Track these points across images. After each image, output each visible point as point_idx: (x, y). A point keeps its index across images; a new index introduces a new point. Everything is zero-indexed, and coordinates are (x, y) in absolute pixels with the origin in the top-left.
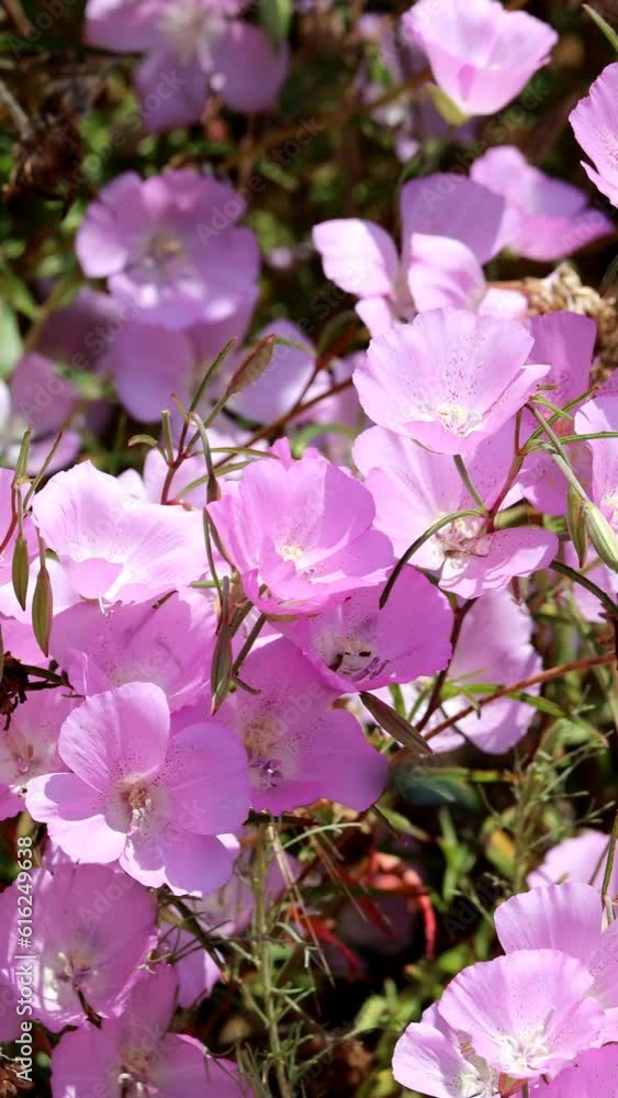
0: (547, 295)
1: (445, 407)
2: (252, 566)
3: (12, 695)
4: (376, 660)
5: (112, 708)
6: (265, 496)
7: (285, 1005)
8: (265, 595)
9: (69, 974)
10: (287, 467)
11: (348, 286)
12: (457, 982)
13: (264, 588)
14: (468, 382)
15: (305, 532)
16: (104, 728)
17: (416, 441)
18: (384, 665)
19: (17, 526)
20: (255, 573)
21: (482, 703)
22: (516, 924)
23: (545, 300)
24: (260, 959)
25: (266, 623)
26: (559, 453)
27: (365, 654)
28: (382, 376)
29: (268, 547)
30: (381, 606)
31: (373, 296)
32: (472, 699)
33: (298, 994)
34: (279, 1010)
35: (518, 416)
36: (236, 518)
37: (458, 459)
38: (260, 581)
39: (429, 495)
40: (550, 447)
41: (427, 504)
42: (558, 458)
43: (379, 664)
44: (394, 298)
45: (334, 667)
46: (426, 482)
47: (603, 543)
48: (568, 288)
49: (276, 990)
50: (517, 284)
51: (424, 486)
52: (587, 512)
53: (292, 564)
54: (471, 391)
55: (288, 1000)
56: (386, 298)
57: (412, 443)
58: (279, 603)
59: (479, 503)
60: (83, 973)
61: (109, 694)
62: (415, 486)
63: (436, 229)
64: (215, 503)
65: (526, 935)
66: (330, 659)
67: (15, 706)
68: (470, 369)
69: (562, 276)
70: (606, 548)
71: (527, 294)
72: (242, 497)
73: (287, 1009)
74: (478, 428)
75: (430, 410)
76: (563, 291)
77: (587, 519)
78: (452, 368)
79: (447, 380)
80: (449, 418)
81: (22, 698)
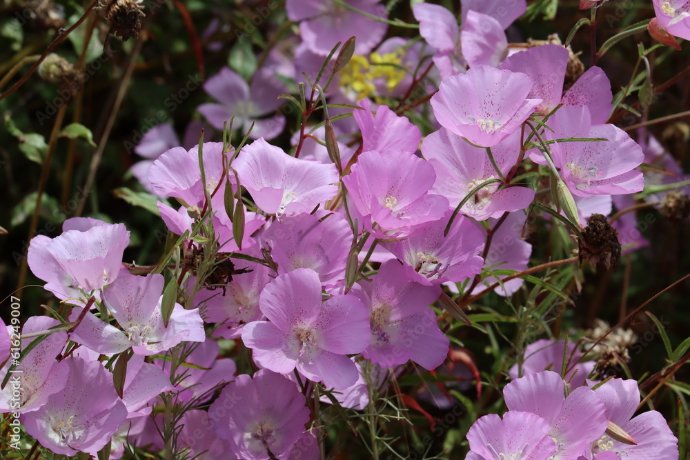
1: (482, 121)
3: (225, 278)
5: (288, 282)
7: (384, 446)
8: (376, 228)
9: (260, 435)
12: (478, 423)
13: (375, 223)
14: (496, 108)
16: (284, 294)
19: (226, 176)
20: (370, 216)
21: (504, 281)
22: (516, 395)
24: (369, 420)
25: (378, 244)
27: (435, 262)
28: (447, 101)
30: (445, 235)
32: (499, 279)
33: (391, 440)
34: (380, 449)
35: (523, 125)
37: (488, 149)
38: (373, 221)
45: (418, 270)
49: (378, 438)
51: (463, 165)
52: (560, 186)
53: (389, 209)
54: (498, 112)
55: (385, 444)
58: (384, 232)
60: (268, 434)
62: (457, 165)
65: (521, 401)
67: (227, 283)
68: (497, 100)
73: (385, 448)
74: (502, 131)
75: (474, 120)
77: (559, 192)
78: (487, 100)
79: (484, 106)
80: (484, 127)
81: (230, 279)
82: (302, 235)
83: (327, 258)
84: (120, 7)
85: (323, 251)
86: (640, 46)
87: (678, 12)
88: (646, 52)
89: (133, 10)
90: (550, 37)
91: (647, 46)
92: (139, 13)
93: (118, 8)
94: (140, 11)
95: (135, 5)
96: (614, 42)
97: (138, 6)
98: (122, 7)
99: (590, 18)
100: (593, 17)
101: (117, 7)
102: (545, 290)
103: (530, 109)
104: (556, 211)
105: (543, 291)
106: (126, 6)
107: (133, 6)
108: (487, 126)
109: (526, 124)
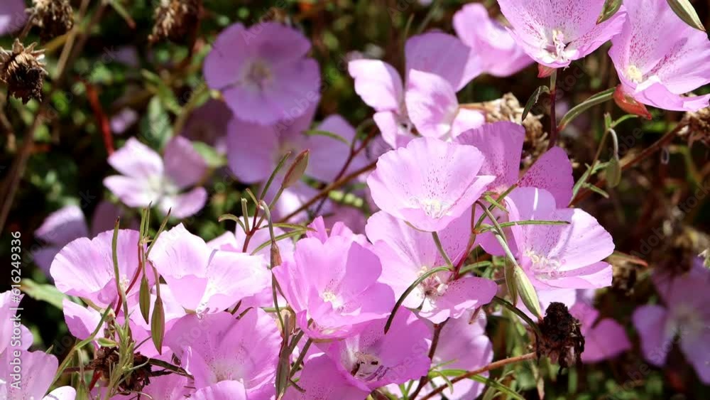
0: (497, 112)
1: (427, 202)
2: (303, 308)
3: (140, 380)
4: (381, 367)
6: (310, 261)
8: (311, 326)
10: (323, 241)
11: (370, 101)
13: (311, 320)
14: (442, 186)
15: (335, 286)
17: (407, 223)
18: (386, 371)
19: (142, 270)
20: (305, 312)
21: (453, 381)
23: (495, 117)
25: (312, 344)
26: (500, 233)
27: (375, 363)
28: (385, 179)
29: (314, 293)
30: (386, 332)
31: (384, 110)
32: (447, 380)
35: (474, 205)
36: (291, 276)
37: (434, 234)
38: (308, 317)
39: (416, 255)
40: (495, 230)
41: (414, 261)
42: (499, 237)
43: (383, 370)
44: (399, 112)
45: (354, 372)
46: (414, 247)
47: (526, 295)
48: (511, 109)
50: (478, 105)
51: (412, 250)
52: (517, 274)
53: (330, 304)
54: (444, 191)
56: (393, 111)
57: (405, 224)
58: (321, 331)
59: (449, 263)
61: (209, 389)
63: (428, 68)
64: (277, 267)
66: (351, 367)
67: (143, 386)
68: (443, 176)
69: (508, 100)
70: (528, 298)
71: (485, 113)
72: (296, 261)
74: (449, 214)
75: (417, 201)
76: (508, 110)
77: (516, 279)
78: (432, 176)
79: (428, 184)
80: (429, 208)
81: (147, 382)
82: (221, 336)
83: (252, 360)
84: (19, 65)
85: (247, 353)
86: (607, 116)
87: (646, 77)
88: (614, 124)
89: (34, 68)
90: (506, 96)
91: (614, 118)
92: (41, 71)
93: (17, 66)
94: (42, 69)
95: (36, 62)
96: (577, 113)
97: (39, 63)
98: (21, 65)
99: (549, 86)
100: (553, 85)
101: (15, 64)
102: (499, 393)
103: (481, 187)
104: (512, 304)
105: (497, 394)
106: (26, 64)
107: (33, 63)
108: (432, 207)
109: (477, 204)
